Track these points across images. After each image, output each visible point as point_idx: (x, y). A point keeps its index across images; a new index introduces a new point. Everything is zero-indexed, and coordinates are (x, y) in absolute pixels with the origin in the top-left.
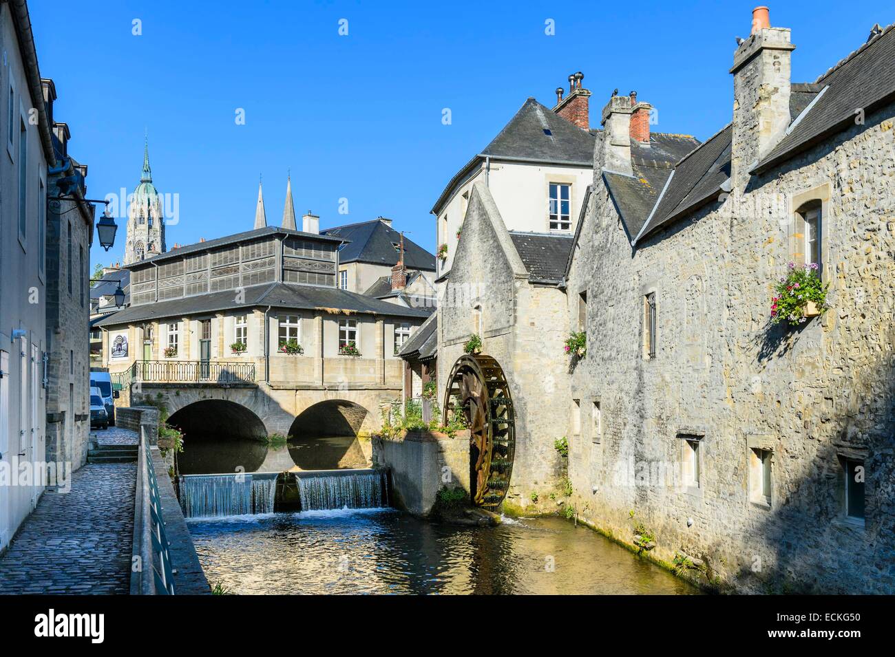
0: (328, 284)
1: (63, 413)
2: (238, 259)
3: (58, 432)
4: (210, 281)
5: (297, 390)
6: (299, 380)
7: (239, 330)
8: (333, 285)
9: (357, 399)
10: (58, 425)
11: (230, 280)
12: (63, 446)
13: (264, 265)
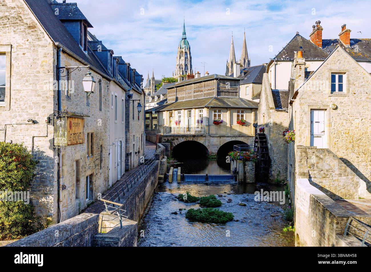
0: (235, 96)
1: (131, 153)
2: (202, 87)
3: (129, 158)
4: (193, 94)
5: (220, 137)
6: (222, 134)
7: (200, 115)
8: (237, 96)
9: (244, 140)
10: (129, 156)
11: (200, 94)
12: (131, 161)
13: (211, 90)
